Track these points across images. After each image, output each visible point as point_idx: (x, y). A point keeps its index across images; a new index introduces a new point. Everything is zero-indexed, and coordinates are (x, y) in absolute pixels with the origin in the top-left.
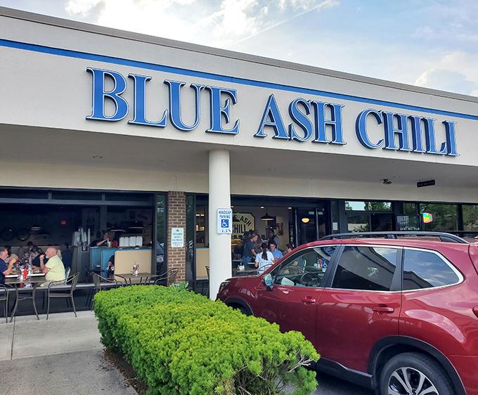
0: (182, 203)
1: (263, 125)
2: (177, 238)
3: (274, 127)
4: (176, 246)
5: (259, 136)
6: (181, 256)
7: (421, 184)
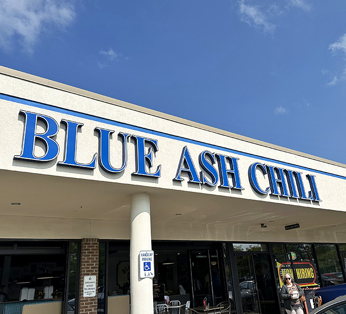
0: (95, 250)
1: (180, 170)
2: (90, 286)
3: (189, 173)
4: (88, 296)
5: (177, 181)
6: (93, 306)
7: (288, 227)
